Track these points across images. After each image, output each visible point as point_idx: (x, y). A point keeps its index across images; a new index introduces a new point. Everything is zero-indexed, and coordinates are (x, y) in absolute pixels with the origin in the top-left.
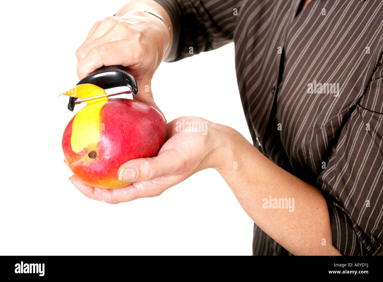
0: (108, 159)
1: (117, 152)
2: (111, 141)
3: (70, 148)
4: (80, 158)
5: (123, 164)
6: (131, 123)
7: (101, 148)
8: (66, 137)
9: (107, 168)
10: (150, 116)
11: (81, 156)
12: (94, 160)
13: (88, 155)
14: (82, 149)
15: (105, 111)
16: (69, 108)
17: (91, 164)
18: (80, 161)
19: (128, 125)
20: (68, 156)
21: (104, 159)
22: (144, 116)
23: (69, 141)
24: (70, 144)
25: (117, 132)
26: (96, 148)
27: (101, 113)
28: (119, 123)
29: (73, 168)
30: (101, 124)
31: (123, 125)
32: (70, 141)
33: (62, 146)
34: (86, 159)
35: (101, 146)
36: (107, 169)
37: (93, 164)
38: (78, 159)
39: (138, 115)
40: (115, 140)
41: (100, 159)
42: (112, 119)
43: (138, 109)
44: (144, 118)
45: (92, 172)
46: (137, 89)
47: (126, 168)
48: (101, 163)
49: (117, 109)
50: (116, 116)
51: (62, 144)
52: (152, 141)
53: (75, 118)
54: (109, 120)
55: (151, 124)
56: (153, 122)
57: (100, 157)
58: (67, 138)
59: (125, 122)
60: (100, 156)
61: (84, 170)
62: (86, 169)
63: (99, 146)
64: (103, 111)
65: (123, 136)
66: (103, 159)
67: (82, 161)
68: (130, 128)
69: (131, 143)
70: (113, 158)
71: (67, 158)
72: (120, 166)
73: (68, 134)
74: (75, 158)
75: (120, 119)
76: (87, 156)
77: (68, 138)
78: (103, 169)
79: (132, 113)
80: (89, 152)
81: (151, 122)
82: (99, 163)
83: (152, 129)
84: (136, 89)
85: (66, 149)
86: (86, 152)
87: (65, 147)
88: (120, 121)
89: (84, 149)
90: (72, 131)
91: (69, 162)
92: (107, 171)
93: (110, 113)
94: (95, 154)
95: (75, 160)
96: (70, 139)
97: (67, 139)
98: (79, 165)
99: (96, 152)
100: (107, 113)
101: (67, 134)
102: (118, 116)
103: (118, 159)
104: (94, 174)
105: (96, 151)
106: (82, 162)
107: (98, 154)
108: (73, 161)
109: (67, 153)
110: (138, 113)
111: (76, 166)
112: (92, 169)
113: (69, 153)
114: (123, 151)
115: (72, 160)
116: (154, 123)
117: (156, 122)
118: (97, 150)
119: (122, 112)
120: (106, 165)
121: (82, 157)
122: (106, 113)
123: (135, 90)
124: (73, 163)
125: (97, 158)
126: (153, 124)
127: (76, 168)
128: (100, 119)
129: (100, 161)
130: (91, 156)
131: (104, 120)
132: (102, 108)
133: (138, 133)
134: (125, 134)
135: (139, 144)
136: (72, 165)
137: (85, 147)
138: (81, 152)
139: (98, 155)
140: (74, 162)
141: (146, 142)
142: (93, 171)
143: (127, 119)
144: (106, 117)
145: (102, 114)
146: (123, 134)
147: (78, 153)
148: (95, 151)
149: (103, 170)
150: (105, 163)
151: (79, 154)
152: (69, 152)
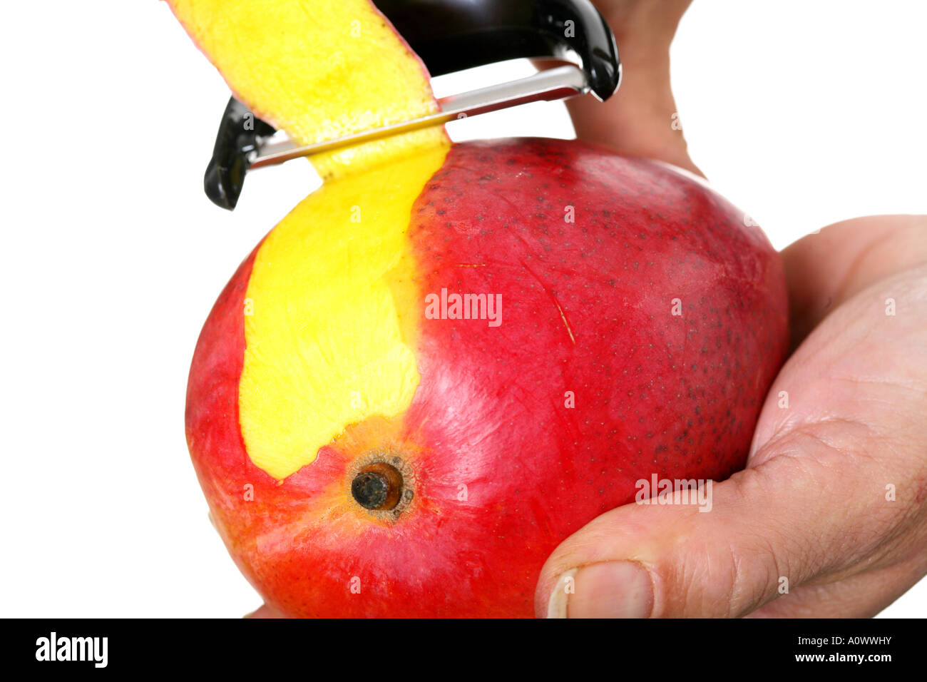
0: (477, 511)
1: (530, 463)
2: (490, 394)
3: (238, 452)
4: (302, 509)
5: (567, 533)
6: (607, 283)
7: (430, 444)
8: (206, 383)
9: (469, 563)
10: (709, 235)
11: (302, 494)
12: (387, 515)
13: (349, 486)
14: (308, 455)
15: (441, 212)
16: (211, 192)
17: (370, 542)
18: (301, 526)
19: (591, 294)
20: (223, 495)
21: (451, 507)
22: (673, 238)
23: (226, 408)
24: (239, 427)
25: (525, 340)
26: (399, 445)
27: (417, 230)
28: (533, 284)
29: (256, 569)
30: (424, 293)
31: (560, 297)
32: (237, 407)
33: (187, 434)
34: (335, 514)
35: (424, 430)
36: (471, 572)
37: (381, 539)
38: (291, 514)
39: (641, 230)
40: (514, 389)
41: (425, 511)
42: (489, 260)
43: (634, 193)
44: (675, 246)
45: (377, 592)
46: (616, 67)
47: (581, 567)
48: (431, 538)
49: (513, 199)
50: (512, 239)
51: (187, 424)
52: (730, 385)
53: (258, 266)
54: (469, 270)
55: (720, 282)
56: (730, 268)
57: (425, 501)
58: (215, 387)
59: (569, 273)
60: (426, 495)
61: (329, 579)
62: (343, 571)
63: (418, 434)
64: (430, 213)
65: (564, 366)
66: (448, 512)
67: (316, 524)
68: (603, 313)
69: (613, 403)
70: (509, 502)
71: (218, 506)
72: (548, 550)
73: (219, 365)
74: (273, 509)
75: (537, 257)
76: (342, 496)
77: (221, 390)
78: (449, 567)
79: (606, 220)
80: (352, 471)
81: (717, 266)
82: (418, 533)
83: (727, 310)
84: (610, 68)
85: (214, 452)
86: (338, 470)
87: (208, 446)
88: (540, 270)
89: (325, 451)
90: (242, 344)
91: (236, 534)
92: (472, 581)
93: (474, 224)
94: (393, 480)
95: (268, 523)
96: (236, 394)
97: (215, 394)
98: (293, 551)
99: (399, 466)
100: (454, 223)
101: (213, 361)
102: (525, 243)
103: (534, 504)
104: (387, 601)
105: (396, 460)
106: (315, 533)
107: (411, 483)
108: (258, 526)
109: (219, 478)
110: (640, 220)
111: (281, 555)
112: (378, 574)
113: (228, 481)
114: (565, 456)
115: (249, 523)
116: (734, 276)
117: (745, 268)
118: (407, 456)
119: (548, 213)
120: (466, 545)
121: (311, 502)
122: (450, 228)
123: (601, 70)
124: (260, 541)
125: (409, 507)
126: (732, 280)
127: (278, 565)
128: (411, 263)
129: (429, 520)
130: (370, 490)
131: (437, 271)
132: (422, 196)
133: (651, 339)
134: (576, 352)
135: (659, 409)
136: (255, 548)
137: (326, 440)
138: (303, 471)
139: (415, 489)
140: (266, 531)
141: (702, 393)
142: (384, 584)
143: (582, 255)
144: (449, 252)
145: (425, 233)
146: (562, 352)
147: (286, 480)
148: (391, 462)
149: (445, 576)
150: (459, 535)
151: (294, 482)
152: (233, 469)
